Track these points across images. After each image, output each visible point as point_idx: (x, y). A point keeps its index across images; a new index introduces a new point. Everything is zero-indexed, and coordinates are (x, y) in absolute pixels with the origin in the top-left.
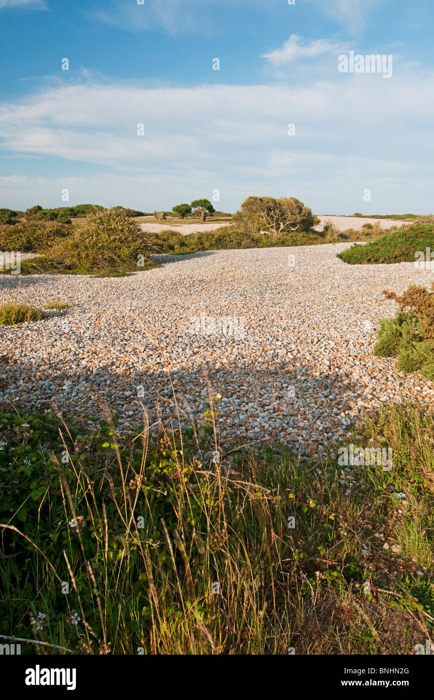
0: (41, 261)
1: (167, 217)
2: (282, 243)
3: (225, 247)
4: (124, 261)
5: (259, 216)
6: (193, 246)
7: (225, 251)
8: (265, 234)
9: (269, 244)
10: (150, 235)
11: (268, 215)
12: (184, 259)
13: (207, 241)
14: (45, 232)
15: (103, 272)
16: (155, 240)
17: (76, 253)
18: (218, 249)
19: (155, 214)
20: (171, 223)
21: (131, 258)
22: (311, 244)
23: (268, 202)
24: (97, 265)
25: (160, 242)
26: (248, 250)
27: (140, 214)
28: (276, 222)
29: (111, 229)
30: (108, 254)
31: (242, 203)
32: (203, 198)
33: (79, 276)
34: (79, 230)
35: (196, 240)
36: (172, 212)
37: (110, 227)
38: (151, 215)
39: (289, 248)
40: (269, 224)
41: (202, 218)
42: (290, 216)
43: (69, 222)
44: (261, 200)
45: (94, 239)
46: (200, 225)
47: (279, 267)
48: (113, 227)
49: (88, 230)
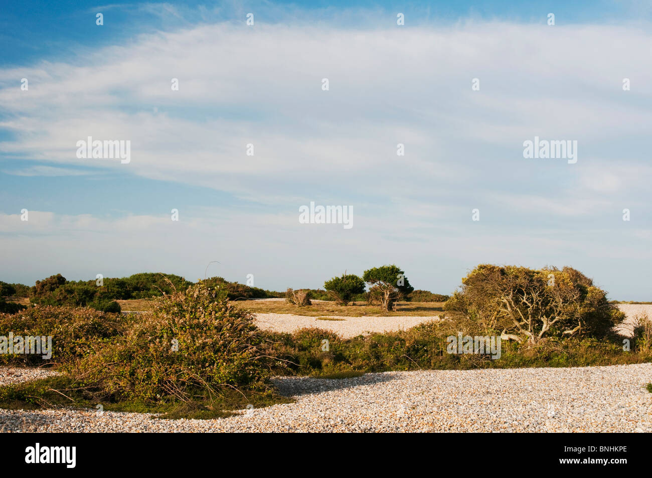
0: (59, 384)
1: (312, 301)
2: (546, 360)
3: (427, 365)
4: (217, 389)
5: (498, 304)
6: (360, 362)
7: (425, 373)
8: (511, 340)
9: (517, 360)
10: (273, 338)
11: (517, 301)
12: (338, 388)
13: (389, 351)
14: (71, 329)
15: (176, 407)
16: (283, 350)
17: (128, 369)
18: (411, 368)
19: (289, 295)
20: (320, 312)
21: (232, 383)
22: (608, 363)
23: (517, 277)
24: (166, 394)
25: (293, 352)
26: (473, 371)
27: (258, 294)
28: (533, 316)
29: (198, 326)
30: (188, 373)
31: (466, 276)
32: (388, 264)
33: (131, 415)
34: (137, 326)
35: (366, 348)
36: (325, 290)
37: (196, 321)
38: (282, 295)
39: (559, 369)
40: (519, 320)
41: (385, 304)
42: (561, 304)
43: (116, 309)
44: (502, 272)
45: (165, 344)
46: (382, 319)
47: (528, 407)
48: (201, 321)
49: (154, 327)
